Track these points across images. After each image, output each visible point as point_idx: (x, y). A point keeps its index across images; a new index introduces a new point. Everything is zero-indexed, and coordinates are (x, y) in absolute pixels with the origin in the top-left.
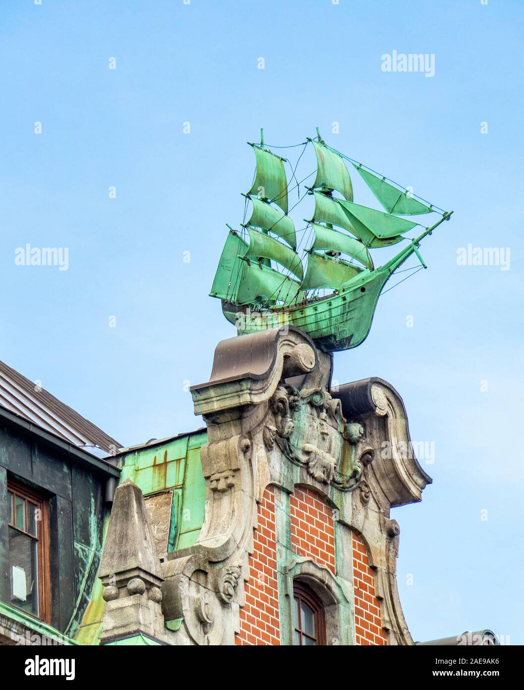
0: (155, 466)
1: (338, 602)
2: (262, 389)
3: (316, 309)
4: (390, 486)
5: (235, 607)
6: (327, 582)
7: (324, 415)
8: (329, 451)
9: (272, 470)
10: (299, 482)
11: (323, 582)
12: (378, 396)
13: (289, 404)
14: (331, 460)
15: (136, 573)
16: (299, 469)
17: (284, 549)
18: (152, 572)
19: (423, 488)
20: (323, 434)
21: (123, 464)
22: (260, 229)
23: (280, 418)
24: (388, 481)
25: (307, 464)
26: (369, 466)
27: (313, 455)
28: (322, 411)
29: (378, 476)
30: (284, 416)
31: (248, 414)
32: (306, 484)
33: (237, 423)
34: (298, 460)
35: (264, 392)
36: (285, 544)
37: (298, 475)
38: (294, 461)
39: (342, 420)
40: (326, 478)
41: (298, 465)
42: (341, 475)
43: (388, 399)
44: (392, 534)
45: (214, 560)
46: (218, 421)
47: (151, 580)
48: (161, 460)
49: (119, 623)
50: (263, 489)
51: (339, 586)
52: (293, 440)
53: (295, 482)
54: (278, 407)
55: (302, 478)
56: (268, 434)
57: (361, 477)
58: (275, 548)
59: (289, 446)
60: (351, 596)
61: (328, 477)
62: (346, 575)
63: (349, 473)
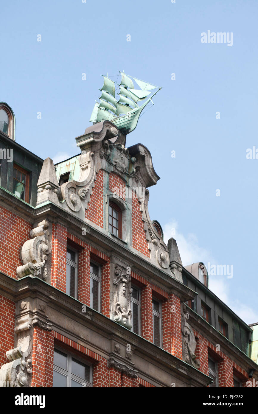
0: (66, 166)
1: (126, 209)
2: (98, 137)
3: (120, 120)
4: (146, 179)
5: (86, 201)
6: (122, 202)
7: (122, 152)
8: (124, 163)
9: (102, 165)
10: (112, 170)
11: (121, 202)
12: (141, 149)
13: (109, 146)
14: (125, 167)
15: (48, 183)
16: (113, 167)
17: (106, 189)
18: (54, 183)
19: (157, 180)
20: (121, 157)
21: (57, 167)
22: (105, 100)
23: (106, 150)
24: (145, 177)
25: (115, 166)
26: (139, 171)
27: (118, 163)
28: (121, 151)
29: (142, 175)
30: (107, 149)
31: (94, 146)
32: (115, 172)
33: (90, 148)
34: (113, 164)
35: (99, 139)
36: (107, 188)
37: (112, 168)
38: (111, 164)
39: (129, 156)
40: (122, 171)
41: (112, 166)
42: (129, 172)
43: (145, 151)
44: (147, 193)
45: (78, 185)
46: (85, 148)
47: (54, 186)
48: (68, 164)
49: (43, 198)
50: (99, 169)
51: (126, 205)
52: (111, 158)
53: (111, 170)
54: (105, 146)
55: (113, 169)
56: (101, 153)
57: (135, 173)
58: (103, 188)
59: (109, 159)
60: (131, 209)
61: (123, 171)
62: (129, 202)
63: (131, 172)
